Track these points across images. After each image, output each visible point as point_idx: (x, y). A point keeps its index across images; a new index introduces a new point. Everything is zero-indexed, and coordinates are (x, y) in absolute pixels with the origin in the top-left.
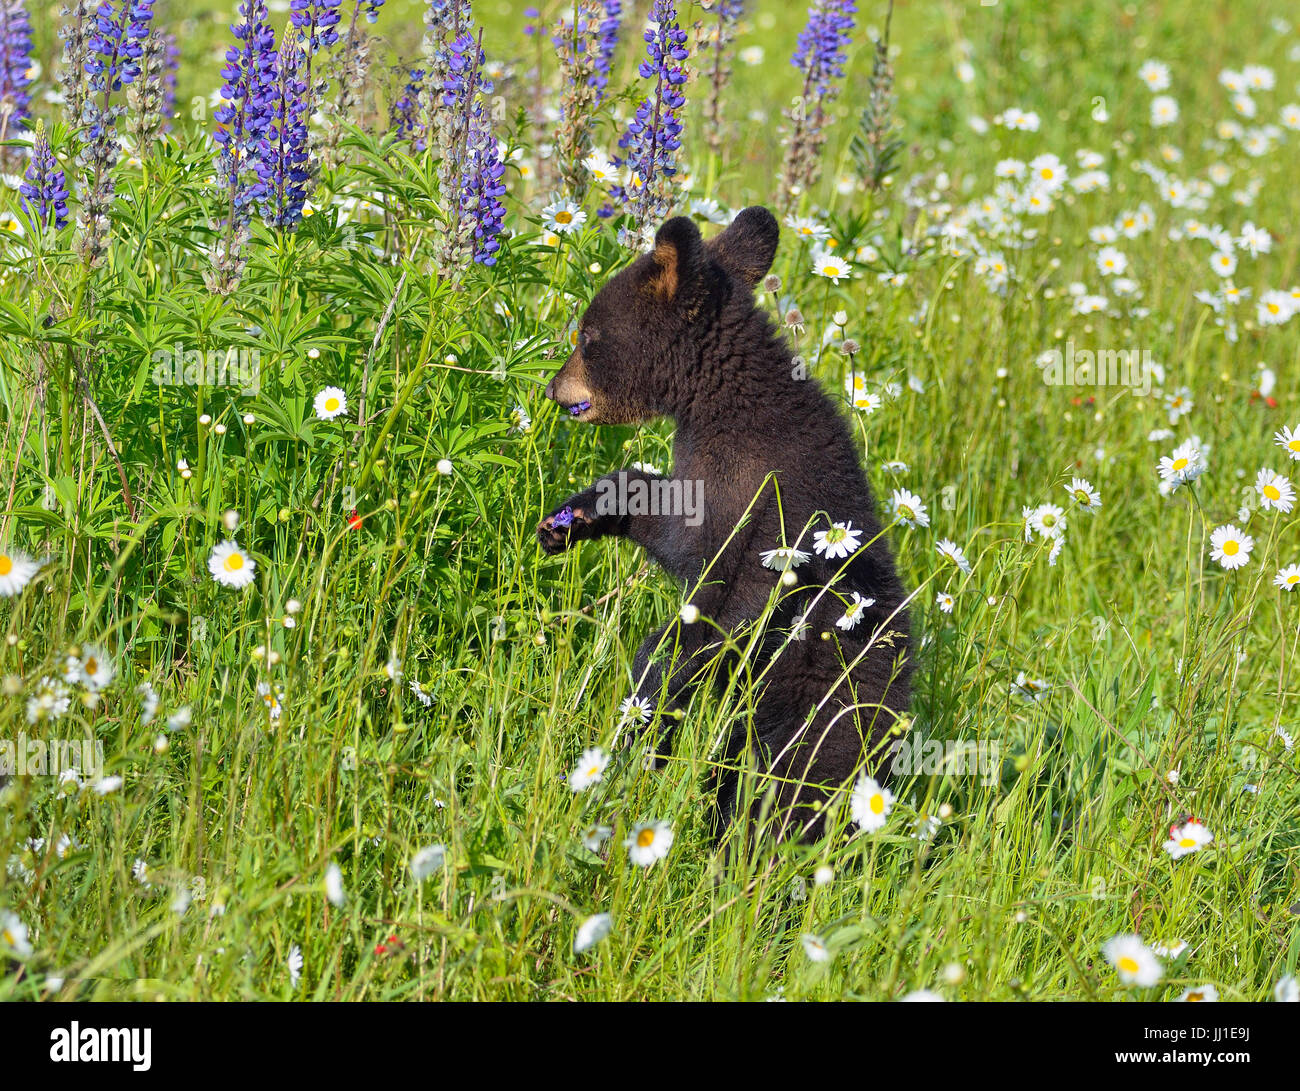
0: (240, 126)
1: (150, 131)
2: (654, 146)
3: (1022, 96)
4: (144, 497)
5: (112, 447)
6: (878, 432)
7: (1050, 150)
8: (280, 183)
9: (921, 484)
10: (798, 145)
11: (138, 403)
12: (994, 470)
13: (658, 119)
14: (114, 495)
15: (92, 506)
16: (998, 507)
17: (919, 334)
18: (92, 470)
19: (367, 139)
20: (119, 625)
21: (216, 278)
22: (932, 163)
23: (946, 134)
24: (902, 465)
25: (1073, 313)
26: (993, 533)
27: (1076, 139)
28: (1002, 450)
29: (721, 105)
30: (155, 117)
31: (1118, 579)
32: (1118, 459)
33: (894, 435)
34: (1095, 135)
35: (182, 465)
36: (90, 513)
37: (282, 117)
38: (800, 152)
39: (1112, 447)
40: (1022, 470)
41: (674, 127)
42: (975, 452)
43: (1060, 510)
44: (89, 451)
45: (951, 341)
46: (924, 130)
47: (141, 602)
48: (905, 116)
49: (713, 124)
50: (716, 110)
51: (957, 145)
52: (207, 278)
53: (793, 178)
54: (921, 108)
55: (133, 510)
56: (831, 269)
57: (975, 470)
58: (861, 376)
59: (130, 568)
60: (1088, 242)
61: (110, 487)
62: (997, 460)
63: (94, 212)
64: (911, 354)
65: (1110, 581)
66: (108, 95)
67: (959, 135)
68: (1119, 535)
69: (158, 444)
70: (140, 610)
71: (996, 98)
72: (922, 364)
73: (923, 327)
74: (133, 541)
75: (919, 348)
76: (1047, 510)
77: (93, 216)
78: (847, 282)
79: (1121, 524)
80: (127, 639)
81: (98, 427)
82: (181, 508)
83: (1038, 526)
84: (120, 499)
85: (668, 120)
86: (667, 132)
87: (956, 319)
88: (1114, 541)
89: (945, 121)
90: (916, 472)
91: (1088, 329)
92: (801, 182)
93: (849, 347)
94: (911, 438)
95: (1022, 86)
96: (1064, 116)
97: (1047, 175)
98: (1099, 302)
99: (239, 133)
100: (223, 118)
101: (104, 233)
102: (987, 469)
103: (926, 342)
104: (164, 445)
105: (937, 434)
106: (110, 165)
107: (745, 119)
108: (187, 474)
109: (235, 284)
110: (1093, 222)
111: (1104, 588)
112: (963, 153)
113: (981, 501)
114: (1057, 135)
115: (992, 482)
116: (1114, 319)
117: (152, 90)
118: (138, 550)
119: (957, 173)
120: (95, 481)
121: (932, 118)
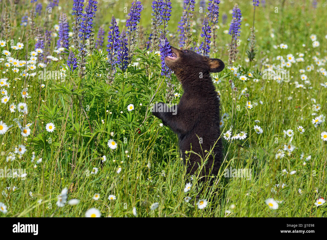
0: (112, 48)
1: (92, 48)
2: (204, 52)
3: (285, 41)
4: (94, 128)
5: (87, 117)
6: (254, 114)
7: (291, 53)
8: (123, 60)
9: (263, 125)
10: (232, 51)
11: (92, 107)
12: (279, 122)
13: (205, 46)
14: (87, 127)
15: (83, 130)
16: (279, 130)
17: (262, 92)
18: (83, 122)
19: (140, 50)
20: (88, 156)
21: (108, 81)
22: (265, 55)
23: (269, 49)
24: (258, 121)
25: (296, 88)
26: (279, 135)
27: (296, 50)
28: (280, 118)
29: (216, 42)
30: (93, 45)
31: (306, 146)
32: (305, 119)
33: (257, 114)
34: (301, 49)
35: (103, 121)
36: (82, 131)
37: (123, 46)
38: (232, 53)
39: (304, 117)
40: (285, 122)
41: (209, 48)
42: (274, 118)
43: (292, 131)
44: (82, 118)
45: (269, 94)
46: (264, 48)
47: (93, 150)
48: (259, 45)
49: (214, 47)
50: (215, 44)
51: (271, 51)
52: (106, 81)
53: (231, 58)
54: (263, 43)
55: (92, 130)
56: (243, 79)
57: (275, 122)
58: (250, 102)
59: (91, 143)
60: (299, 73)
61: (87, 125)
62: (279, 120)
63: (82, 66)
64: (261, 96)
65: (304, 146)
66: (84, 41)
67: (272, 49)
68: (306, 136)
69: (97, 116)
70: (93, 152)
71: (279, 41)
72: (263, 99)
73: (263, 91)
74: (92, 137)
75: (262, 95)
76: (290, 131)
77: (82, 67)
78: (246, 81)
79: (306, 133)
80: (90, 158)
81: (84, 112)
82: (102, 130)
83: (288, 134)
84: (89, 128)
85: (208, 46)
86: (207, 48)
87: (270, 89)
88: (305, 137)
89: (268, 46)
90: (262, 123)
91: (299, 91)
92: (233, 59)
93: (247, 95)
94: (261, 115)
95: (285, 39)
96: (294, 45)
97: (290, 58)
98: (302, 86)
99: (112, 50)
100: (109, 46)
101: (84, 71)
102: (277, 122)
103: (264, 94)
104: (98, 116)
105: (266, 114)
106: (85, 56)
107: (225, 46)
108: (103, 123)
109: (112, 82)
110: (301, 68)
111: (303, 147)
112: (272, 53)
113: (276, 128)
114: (293, 49)
115: (279, 125)
116: (305, 89)
117: (92, 40)
118: (93, 139)
119: (271, 57)
120: (83, 124)
121: (265, 45)
